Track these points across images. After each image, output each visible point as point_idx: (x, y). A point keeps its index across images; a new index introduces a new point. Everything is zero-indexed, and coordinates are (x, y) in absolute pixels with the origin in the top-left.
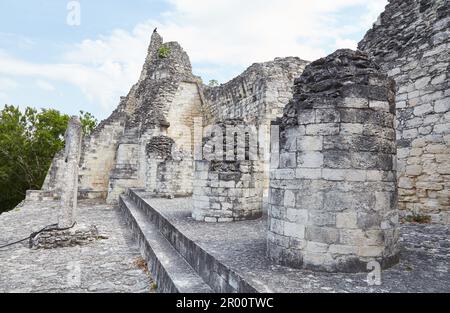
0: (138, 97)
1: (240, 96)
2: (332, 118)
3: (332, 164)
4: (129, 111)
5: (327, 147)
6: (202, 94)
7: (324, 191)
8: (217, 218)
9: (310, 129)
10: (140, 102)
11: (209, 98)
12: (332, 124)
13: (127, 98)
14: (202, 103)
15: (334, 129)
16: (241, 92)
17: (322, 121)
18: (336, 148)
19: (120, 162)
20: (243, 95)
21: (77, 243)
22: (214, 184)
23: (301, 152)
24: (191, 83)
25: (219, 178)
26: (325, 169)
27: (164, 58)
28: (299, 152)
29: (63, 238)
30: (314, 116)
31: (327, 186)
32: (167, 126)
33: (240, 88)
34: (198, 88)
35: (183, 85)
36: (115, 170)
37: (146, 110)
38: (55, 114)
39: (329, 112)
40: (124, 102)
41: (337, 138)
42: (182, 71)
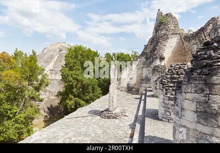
0: (151, 45)
1: (203, 39)
2: (203, 91)
3: (203, 122)
4: (148, 51)
5: (199, 110)
6: (183, 39)
7: (197, 138)
8: (169, 120)
9: (189, 96)
10: (152, 46)
11: (186, 41)
12: (202, 95)
13: (147, 45)
14: (183, 44)
15: (204, 98)
16: (203, 37)
17: (196, 92)
18: (205, 112)
19: (144, 76)
20: (204, 39)
21: (115, 118)
22: (167, 102)
23: (183, 109)
24: (176, 34)
25: (169, 99)
26: (198, 124)
27: (163, 24)
28: (182, 109)
29: (110, 115)
30: (191, 88)
31: (200, 136)
32: (164, 59)
33: (203, 35)
34: (181, 36)
35: (172, 36)
36: (142, 80)
37: (154, 51)
38: (122, 54)
39: (200, 86)
40: (146, 47)
41: (206, 105)
42: (172, 28)
